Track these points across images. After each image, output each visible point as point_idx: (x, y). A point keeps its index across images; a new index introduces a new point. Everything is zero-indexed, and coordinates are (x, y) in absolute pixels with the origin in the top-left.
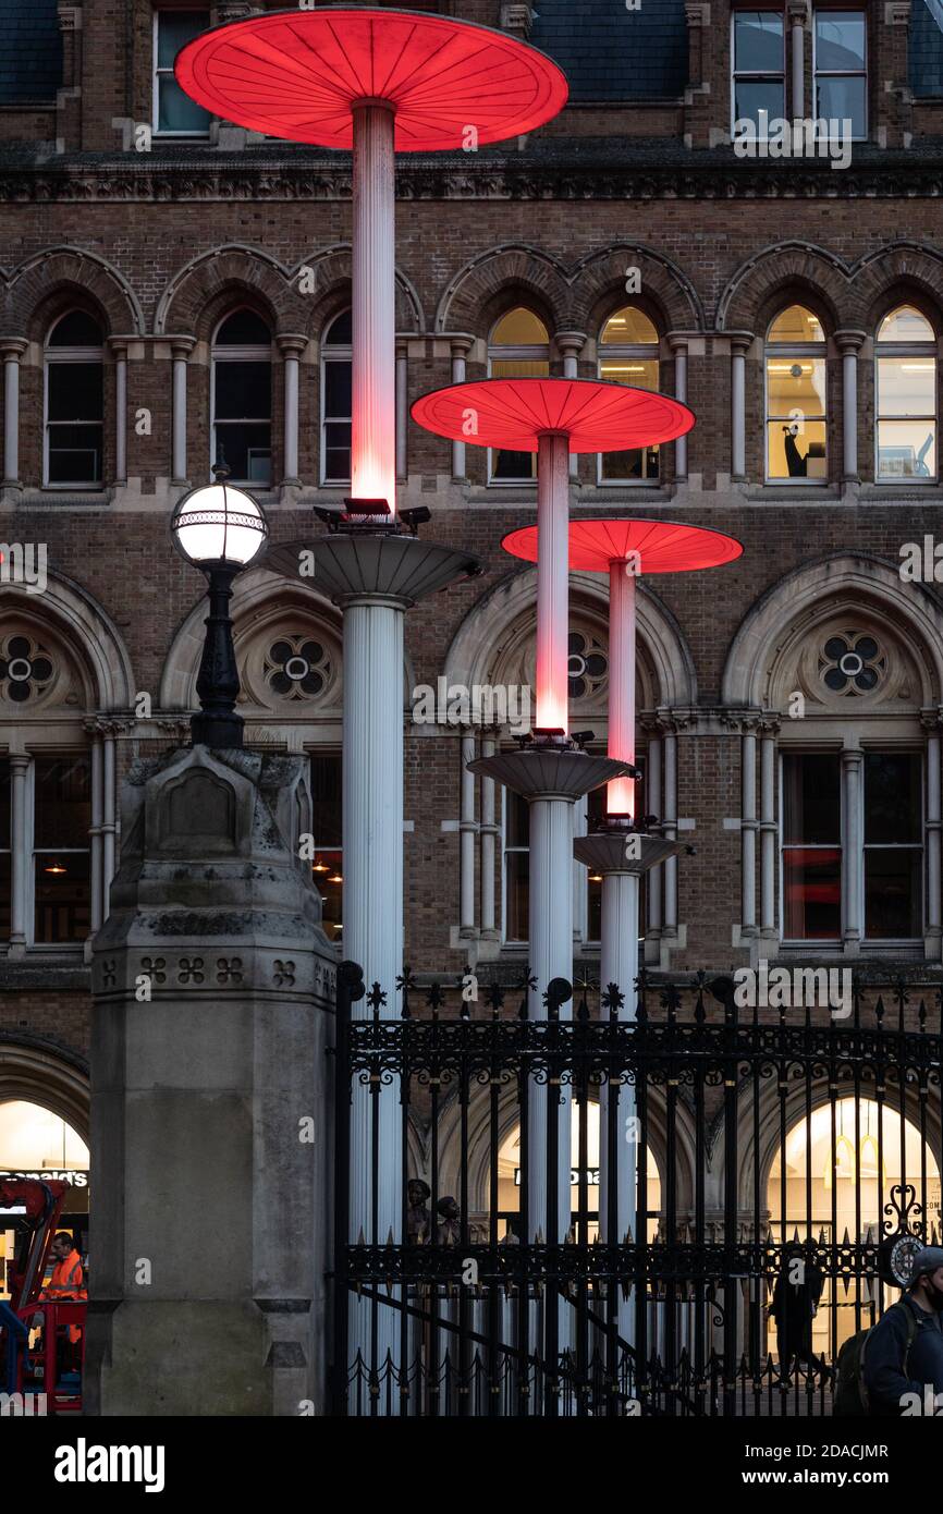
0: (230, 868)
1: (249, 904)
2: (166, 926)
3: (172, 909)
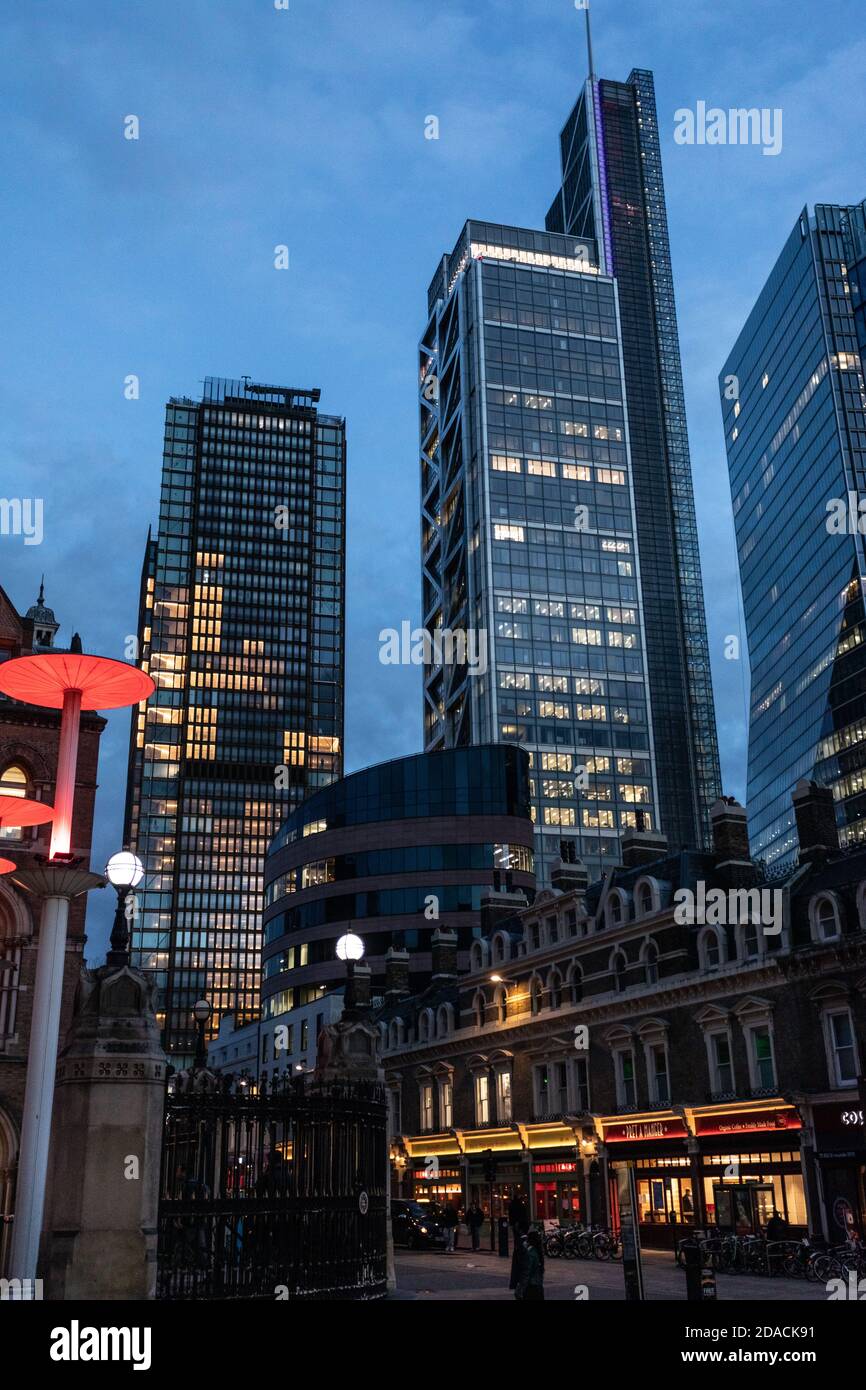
1: (146, 1038)
2: (110, 1048)
3: (112, 1040)
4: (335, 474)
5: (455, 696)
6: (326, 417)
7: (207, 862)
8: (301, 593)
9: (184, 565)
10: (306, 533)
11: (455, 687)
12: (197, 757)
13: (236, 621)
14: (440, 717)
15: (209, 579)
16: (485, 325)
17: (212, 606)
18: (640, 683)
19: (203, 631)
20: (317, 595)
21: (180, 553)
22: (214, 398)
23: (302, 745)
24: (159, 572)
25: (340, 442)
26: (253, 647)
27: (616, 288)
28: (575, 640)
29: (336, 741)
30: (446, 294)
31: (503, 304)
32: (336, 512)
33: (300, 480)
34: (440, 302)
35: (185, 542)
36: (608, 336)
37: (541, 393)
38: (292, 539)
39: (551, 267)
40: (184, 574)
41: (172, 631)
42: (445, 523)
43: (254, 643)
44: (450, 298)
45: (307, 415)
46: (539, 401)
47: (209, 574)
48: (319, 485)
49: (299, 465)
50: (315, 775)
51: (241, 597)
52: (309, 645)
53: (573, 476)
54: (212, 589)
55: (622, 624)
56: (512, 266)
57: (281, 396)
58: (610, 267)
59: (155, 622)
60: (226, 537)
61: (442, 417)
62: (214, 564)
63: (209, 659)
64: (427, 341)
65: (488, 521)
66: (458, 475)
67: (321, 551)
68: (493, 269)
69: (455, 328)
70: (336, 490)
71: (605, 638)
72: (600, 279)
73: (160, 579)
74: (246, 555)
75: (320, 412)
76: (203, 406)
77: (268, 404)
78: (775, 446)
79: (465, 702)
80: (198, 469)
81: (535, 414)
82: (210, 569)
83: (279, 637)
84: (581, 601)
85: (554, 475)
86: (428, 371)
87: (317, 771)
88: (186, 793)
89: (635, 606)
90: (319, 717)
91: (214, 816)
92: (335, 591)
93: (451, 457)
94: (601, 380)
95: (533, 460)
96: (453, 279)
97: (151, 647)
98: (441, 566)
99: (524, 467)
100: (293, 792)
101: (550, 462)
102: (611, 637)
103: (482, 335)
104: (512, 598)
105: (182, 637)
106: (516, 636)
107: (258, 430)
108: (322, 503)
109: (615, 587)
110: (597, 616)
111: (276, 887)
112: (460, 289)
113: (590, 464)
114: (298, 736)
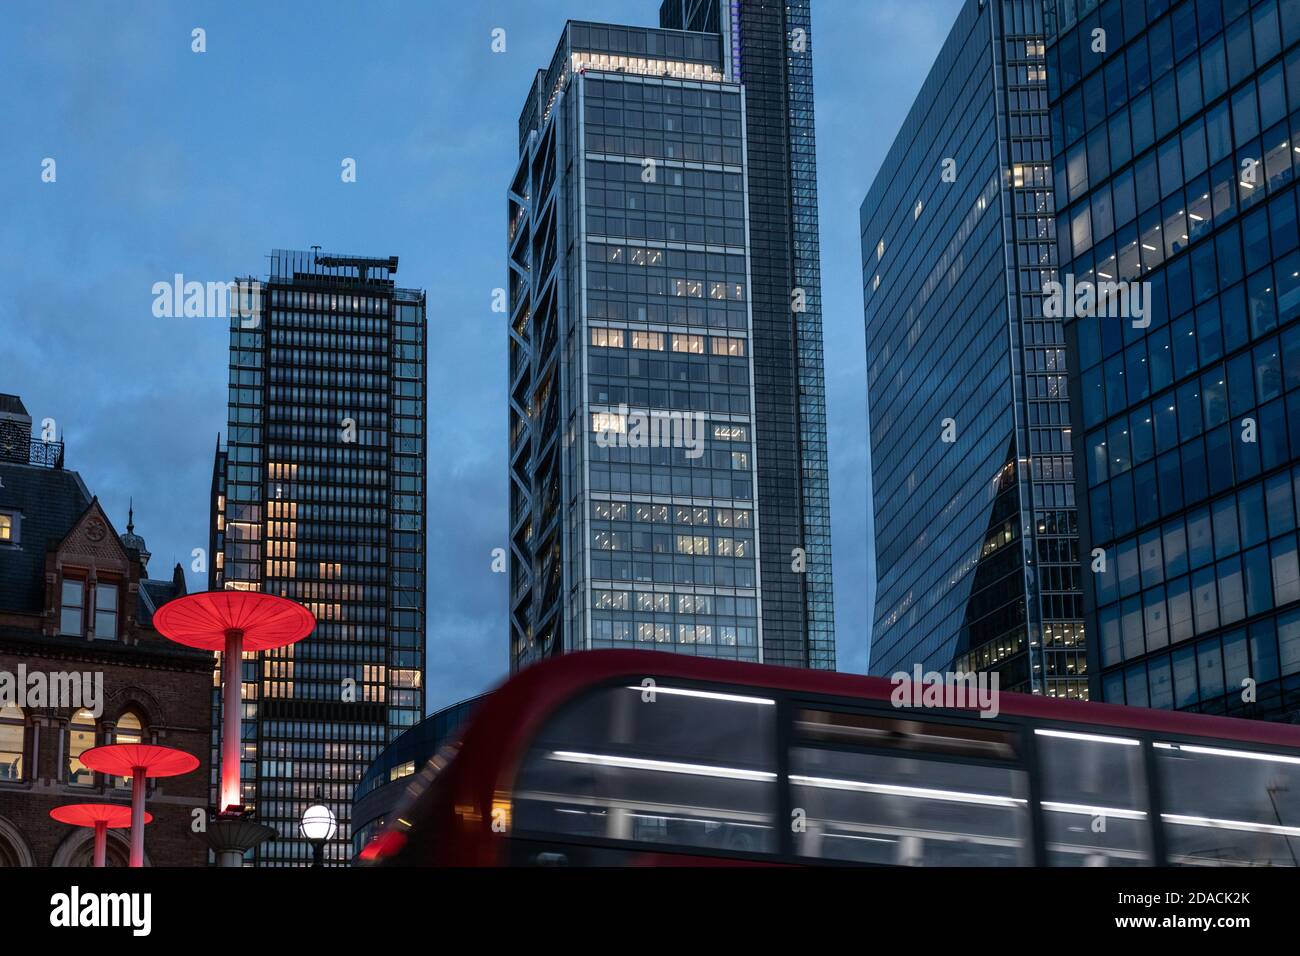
4: (415, 362)
5: (545, 620)
6: (405, 291)
7: (288, 809)
8: (380, 506)
9: (255, 479)
10: (384, 434)
11: (545, 610)
12: (275, 695)
13: (312, 541)
14: (528, 645)
15: (282, 493)
16: (586, 160)
17: (286, 524)
18: (751, 598)
19: (277, 554)
20: (397, 507)
21: (251, 465)
22: (282, 276)
23: (382, 680)
24: (230, 487)
25: (420, 321)
26: (330, 571)
27: (743, 97)
28: (680, 549)
29: (418, 674)
30: (540, 123)
31: (609, 131)
32: (416, 408)
33: (376, 371)
34: (533, 133)
35: (256, 451)
36: (731, 164)
37: (651, 244)
38: (369, 443)
39: (666, 76)
40: (255, 489)
41: (245, 556)
42: (537, 415)
43: (330, 566)
44: (545, 129)
45: (383, 289)
46: (648, 252)
47: (282, 489)
48: (398, 375)
49: (376, 352)
50: (396, 712)
51: (316, 514)
52: (389, 565)
53: (683, 349)
54: (286, 505)
55: (733, 529)
56: (620, 78)
57: (355, 268)
58: (736, 70)
59: (228, 546)
60: (298, 443)
61: (535, 282)
62: (287, 476)
63: (284, 586)
64: (518, 187)
65: (586, 410)
66: (552, 356)
67: (400, 455)
68: (601, 87)
69: (551, 168)
70: (415, 381)
71: (713, 546)
72: (725, 88)
73: (231, 496)
74: (321, 464)
75: (397, 285)
76: (272, 285)
77: (341, 279)
78: (925, 293)
79: (556, 626)
80: (267, 364)
81: (642, 271)
82: (284, 481)
83: (356, 557)
84: (688, 502)
85: (661, 349)
86: (519, 225)
87: (399, 708)
88: (265, 735)
89: (749, 506)
90: (400, 649)
91: (294, 760)
92: (416, 502)
93: (544, 333)
94: (720, 222)
95: (638, 331)
96: (549, 103)
97: (224, 575)
98: (531, 467)
99: (628, 340)
100: (374, 733)
101: (658, 332)
102: (721, 545)
103: (582, 174)
104: (611, 502)
105: (256, 562)
106: (613, 548)
107: (330, 313)
108: (401, 398)
109: (727, 483)
110: (706, 520)
111: (363, 835)
112: (558, 115)
113: (704, 332)
114: (378, 670)
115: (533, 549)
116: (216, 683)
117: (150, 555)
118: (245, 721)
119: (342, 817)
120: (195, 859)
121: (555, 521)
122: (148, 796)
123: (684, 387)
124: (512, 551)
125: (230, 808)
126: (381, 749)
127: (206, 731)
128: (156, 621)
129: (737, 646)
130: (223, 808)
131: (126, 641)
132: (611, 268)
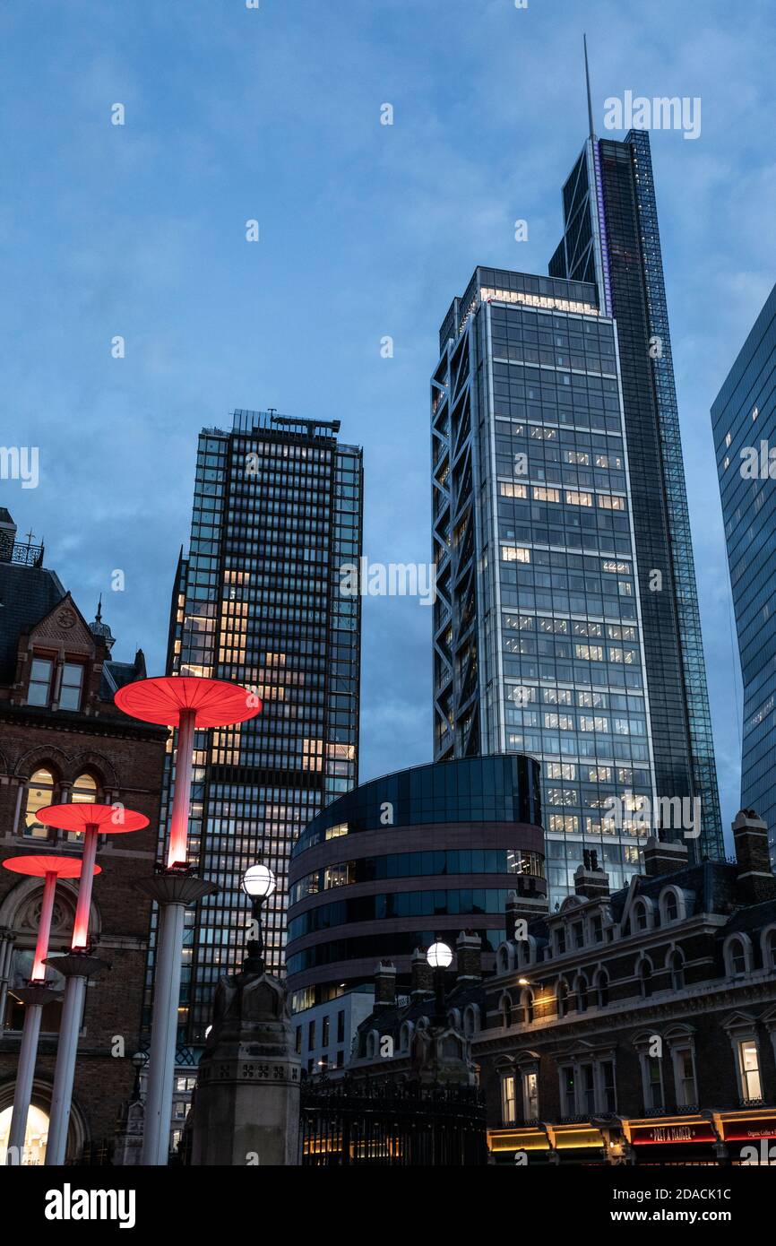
0: (275, 1026)
2: (253, 1051)
3: (254, 1043)
4: (354, 499)
5: (464, 707)
6: (345, 446)
7: (230, 862)
8: (321, 610)
9: (213, 583)
10: (326, 554)
11: (464, 698)
12: (222, 762)
13: (260, 634)
14: (449, 727)
15: (236, 595)
16: (494, 362)
17: (238, 620)
18: (640, 697)
19: (229, 644)
20: (335, 611)
21: (209, 571)
22: (243, 429)
23: (320, 752)
24: (190, 589)
25: (357, 469)
26: (276, 659)
27: (615, 328)
28: (578, 655)
29: (352, 748)
30: (457, 333)
31: (510, 343)
32: (354, 535)
33: (320, 505)
34: (451, 341)
35: (214, 561)
36: (608, 373)
37: (546, 424)
38: (313, 559)
39: (555, 309)
40: (212, 590)
41: (200, 644)
42: (456, 545)
43: (276, 655)
44: (461, 335)
45: (328, 444)
46: (545, 430)
47: (236, 591)
48: (338, 509)
50: (331, 780)
51: (265, 613)
52: (328, 657)
53: (575, 502)
54: (239, 605)
55: (622, 641)
56: (519, 308)
57: (304, 427)
58: (609, 309)
59: (185, 636)
60: (251, 556)
61: (453, 446)
62: (240, 582)
63: (234, 670)
64: (439, 376)
65: (496, 544)
66: (468, 501)
67: (339, 570)
68: (501, 312)
69: (466, 366)
70: (353, 514)
71: (606, 654)
72: (600, 320)
74: (270, 574)
75: (339, 441)
76: (234, 436)
77: (292, 434)
79: (474, 711)
80: (227, 494)
81: (540, 444)
82: (237, 586)
83: (299, 650)
84: (584, 619)
85: (558, 501)
86: (440, 404)
87: (334, 777)
88: (211, 796)
89: (635, 624)
90: (336, 726)
91: (237, 819)
92: (352, 608)
93: (461, 483)
94: (601, 413)
95: (538, 487)
96: (464, 320)
97: (180, 659)
98: (451, 585)
99: (530, 492)
100: (311, 797)
101: (555, 489)
102: (612, 653)
103: (491, 372)
104: (519, 615)
105: (210, 649)
106: (522, 652)
107: (282, 458)
108: (341, 526)
109: (615, 606)
110: (599, 633)
111: (299, 888)
112: (471, 330)
113: (592, 491)
114: (316, 744)
115: (453, 649)
116: (168, 750)
117: (115, 640)
118: (194, 784)
119: (280, 871)
120: (140, 908)
121: (472, 628)
122: (98, 849)
123: (578, 530)
124: (436, 651)
125: (176, 864)
126: (318, 812)
127: (158, 793)
128: (117, 699)
129: (630, 736)
130: (170, 864)
131: (87, 712)
132: (514, 440)
